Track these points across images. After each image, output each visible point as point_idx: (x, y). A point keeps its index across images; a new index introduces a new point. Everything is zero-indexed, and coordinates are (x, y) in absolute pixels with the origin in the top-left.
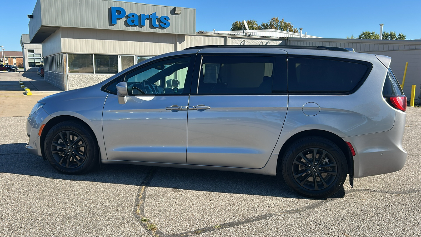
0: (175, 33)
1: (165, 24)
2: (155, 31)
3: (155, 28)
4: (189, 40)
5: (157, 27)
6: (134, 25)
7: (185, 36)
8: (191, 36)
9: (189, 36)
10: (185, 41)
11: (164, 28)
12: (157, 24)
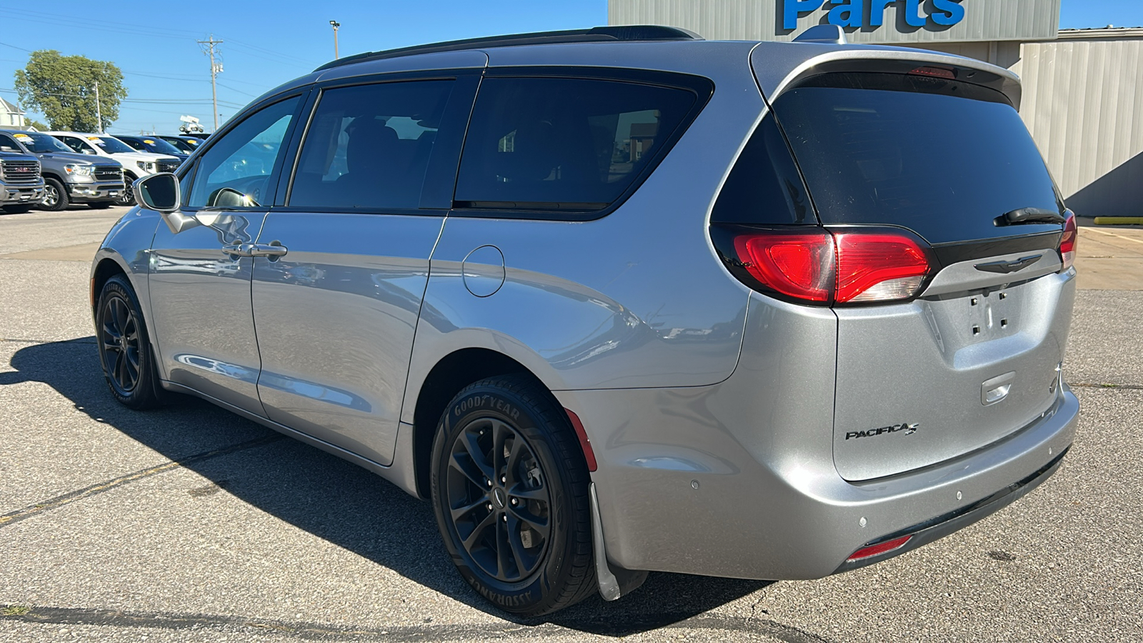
0: (982, 39)
1: (949, 14)
2: (913, 39)
3: (914, 29)
4: (1036, 57)
5: (920, 27)
6: (849, 25)
7: (1022, 45)
8: (1045, 44)
9: (1039, 44)
10: (1021, 61)
11: (946, 27)
12: (922, 14)
